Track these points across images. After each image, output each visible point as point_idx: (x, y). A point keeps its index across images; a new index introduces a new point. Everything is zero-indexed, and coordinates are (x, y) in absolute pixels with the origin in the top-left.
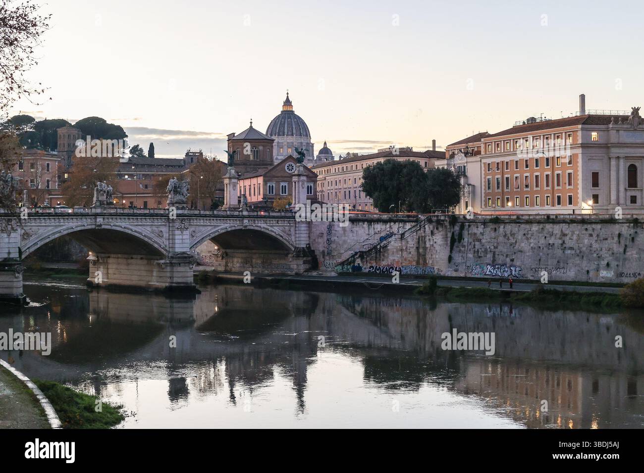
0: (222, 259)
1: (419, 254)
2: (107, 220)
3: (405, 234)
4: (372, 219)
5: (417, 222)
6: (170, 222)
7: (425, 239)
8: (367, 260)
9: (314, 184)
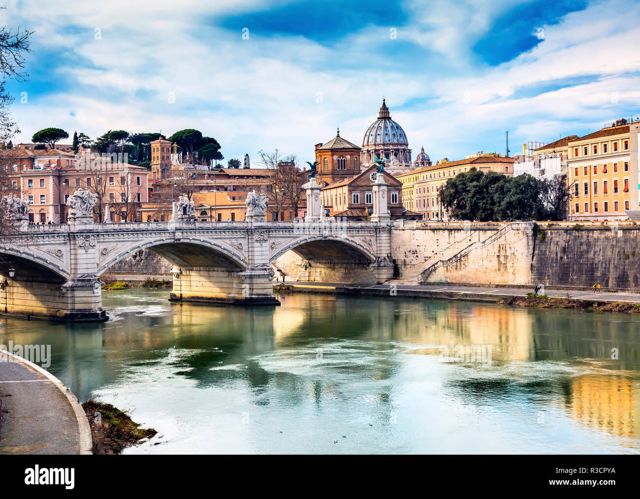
0: (306, 269)
1: (500, 263)
2: (185, 234)
3: (486, 243)
4: (452, 228)
5: (498, 230)
6: (250, 234)
7: (505, 247)
8: (447, 269)
9: (399, 193)
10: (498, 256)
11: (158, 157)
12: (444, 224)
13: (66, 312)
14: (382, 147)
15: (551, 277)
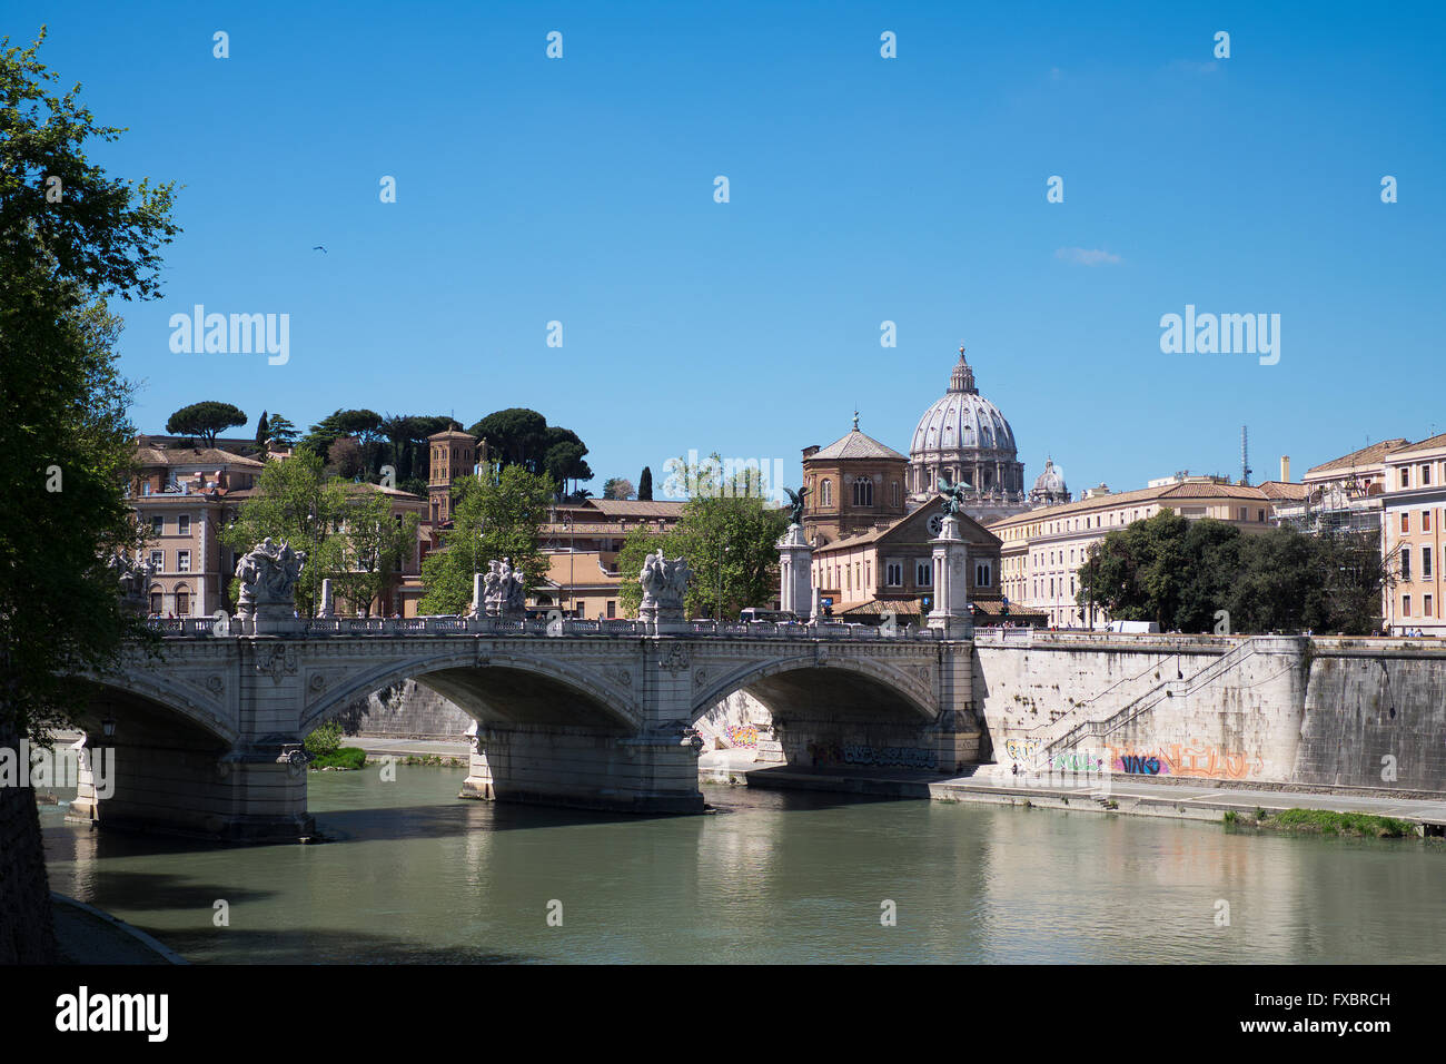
0: (775, 735)
1: (1226, 730)
2: (501, 648)
3: (1195, 682)
4: (1116, 647)
5: (1221, 654)
6: (648, 651)
7: (1240, 694)
8: (1104, 742)
9: (994, 563)
10: (1223, 715)
11: (444, 471)
12: (1097, 638)
13: (225, 819)
14: (956, 457)
15: (1346, 765)
